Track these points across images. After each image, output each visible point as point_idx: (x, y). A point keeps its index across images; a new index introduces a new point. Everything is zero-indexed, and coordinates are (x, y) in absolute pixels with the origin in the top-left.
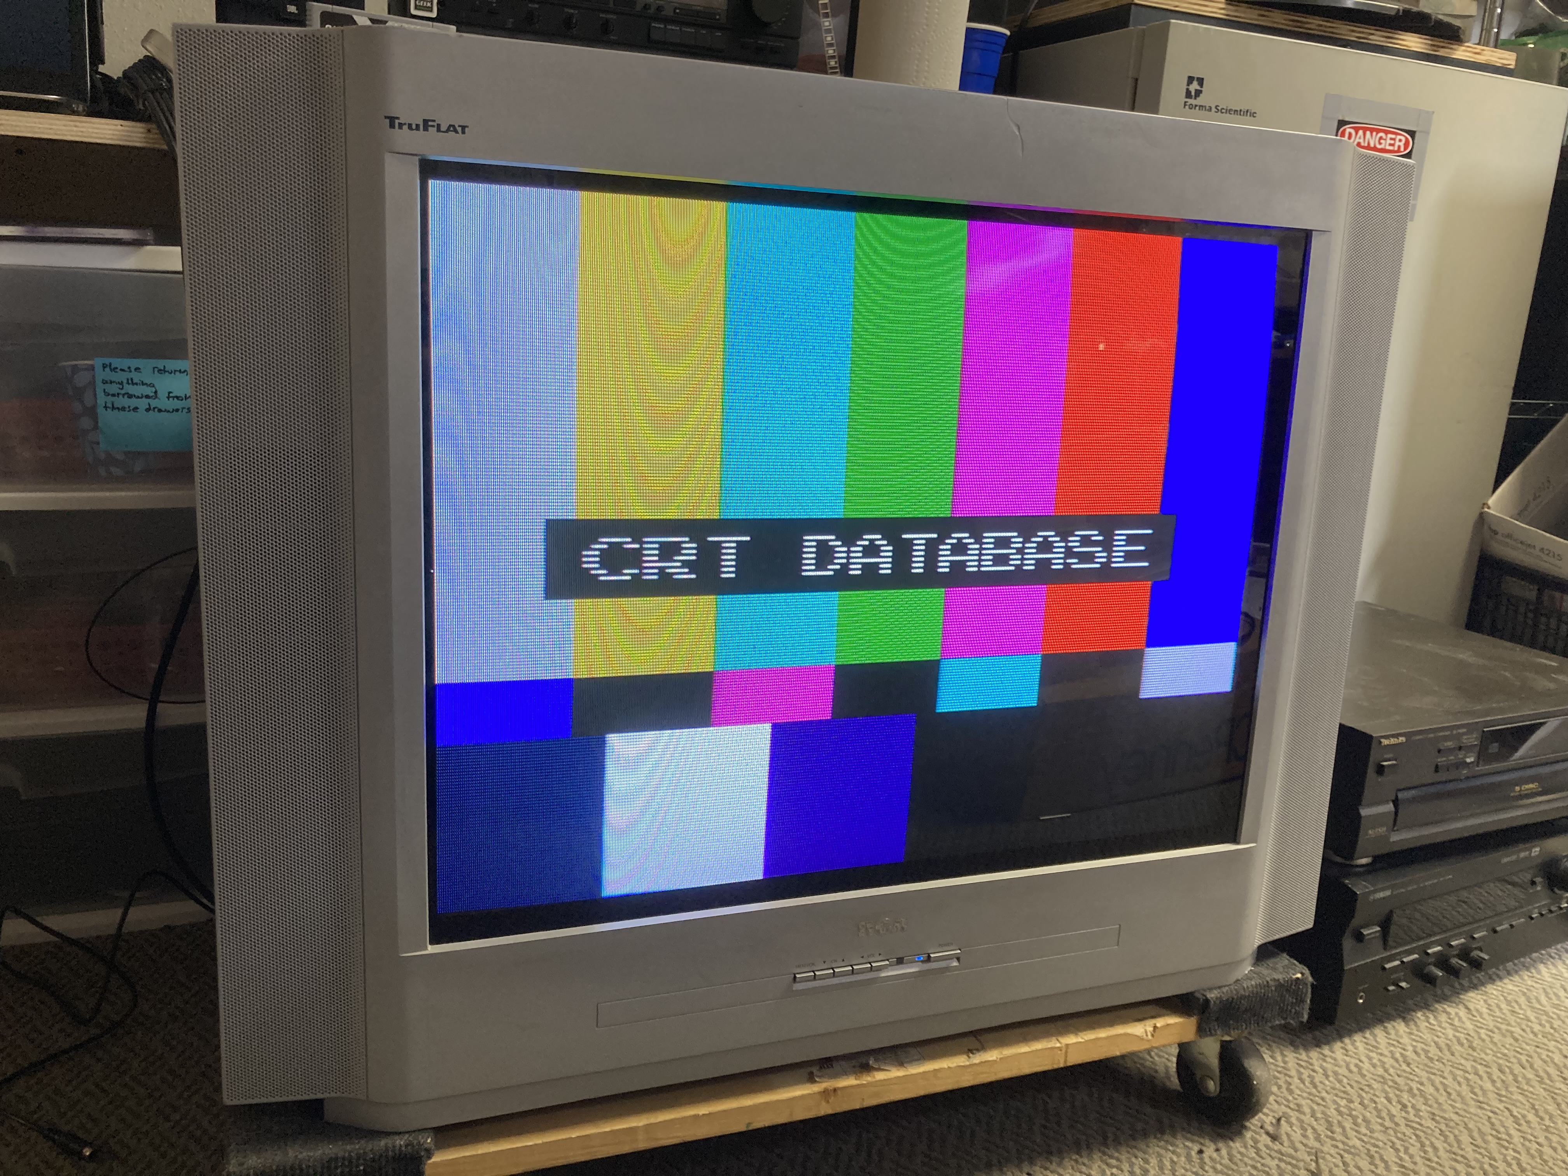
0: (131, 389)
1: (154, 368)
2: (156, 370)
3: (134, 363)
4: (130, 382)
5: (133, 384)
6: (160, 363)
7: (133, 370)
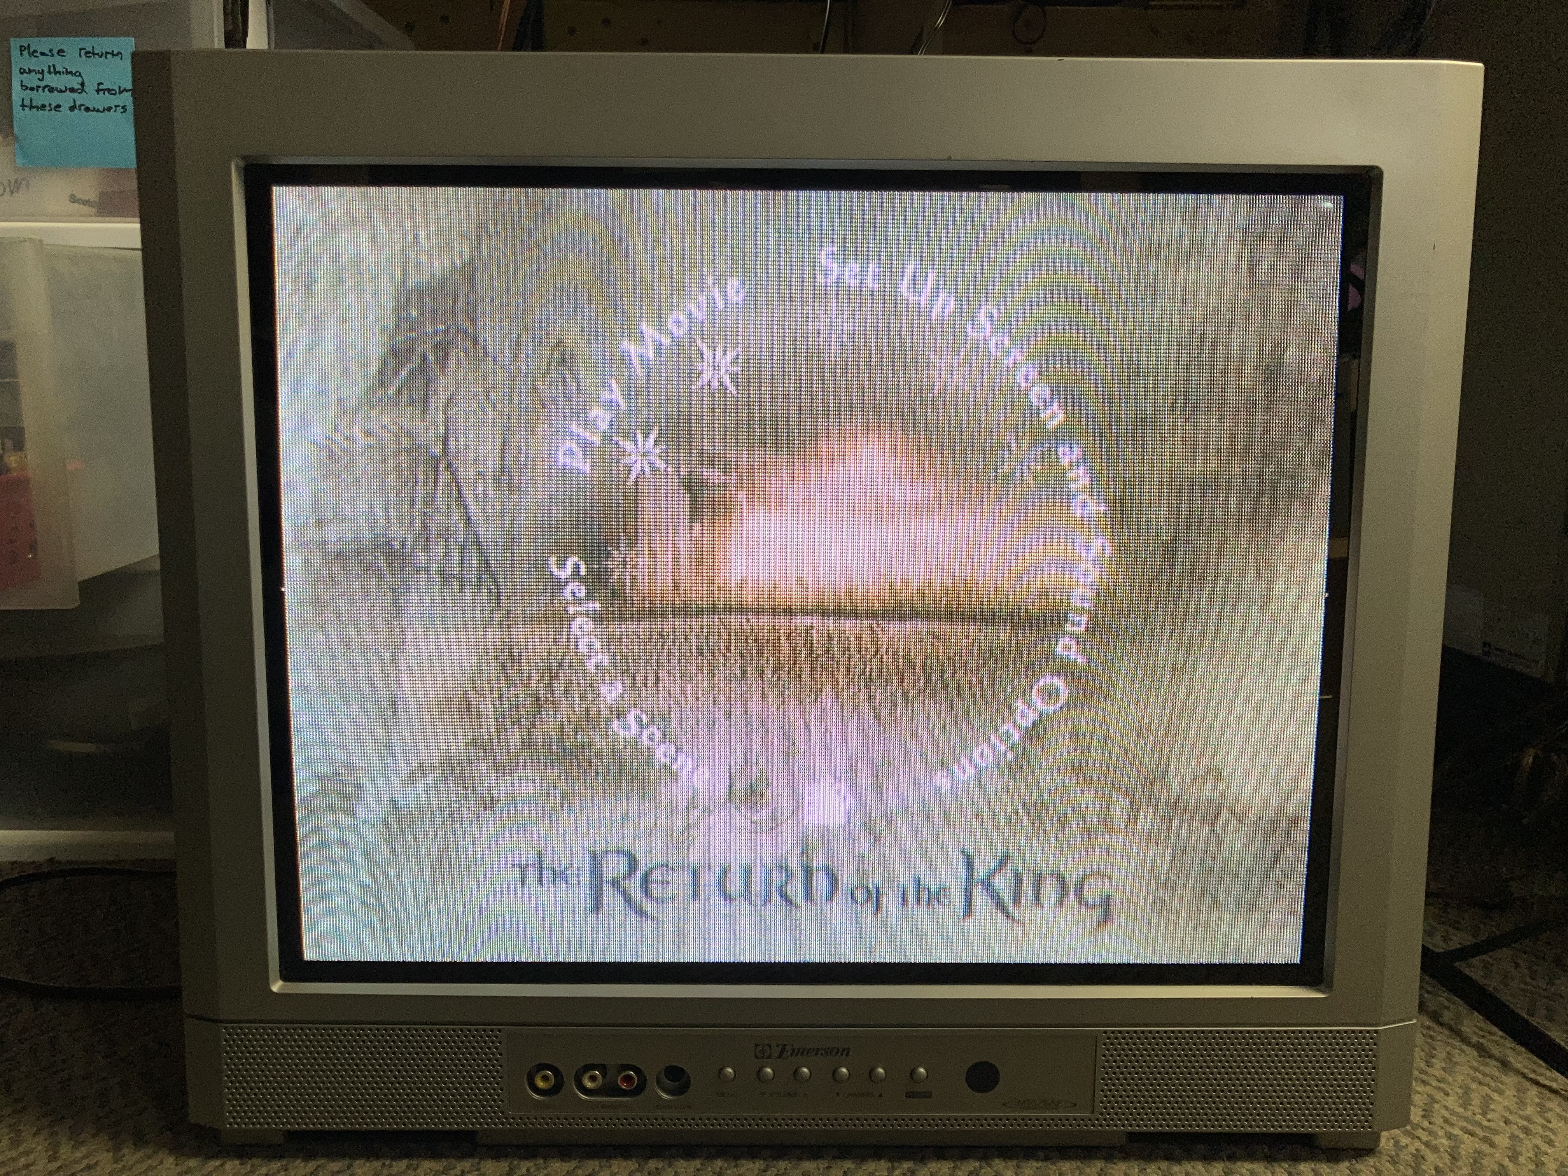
0: (51, 80)
1: (81, 49)
2: (83, 52)
3: (57, 43)
4: (52, 69)
5: (56, 73)
6: (88, 43)
7: (55, 52)
